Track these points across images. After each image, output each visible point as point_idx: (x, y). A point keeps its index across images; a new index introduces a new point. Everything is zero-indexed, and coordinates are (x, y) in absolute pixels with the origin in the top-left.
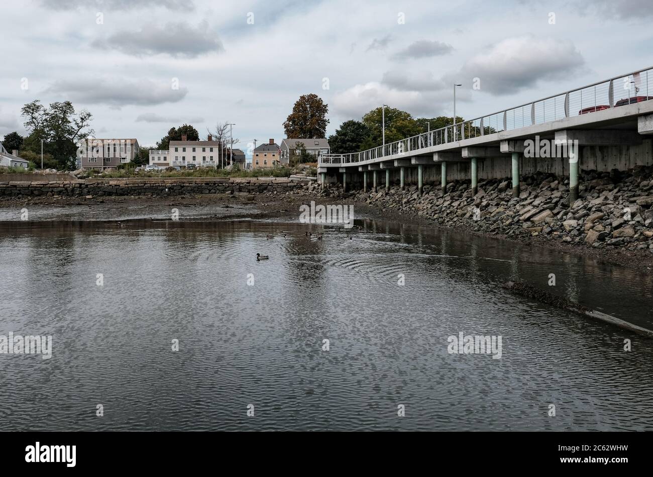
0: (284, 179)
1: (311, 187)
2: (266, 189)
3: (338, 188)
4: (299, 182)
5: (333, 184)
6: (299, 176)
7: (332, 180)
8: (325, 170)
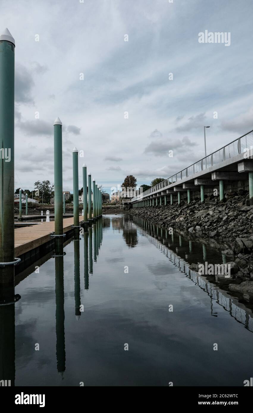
0: (114, 206)
1: (121, 208)
2: (109, 208)
3: (128, 208)
4: (118, 206)
5: (127, 207)
6: (118, 205)
7: (126, 206)
8: (124, 203)
